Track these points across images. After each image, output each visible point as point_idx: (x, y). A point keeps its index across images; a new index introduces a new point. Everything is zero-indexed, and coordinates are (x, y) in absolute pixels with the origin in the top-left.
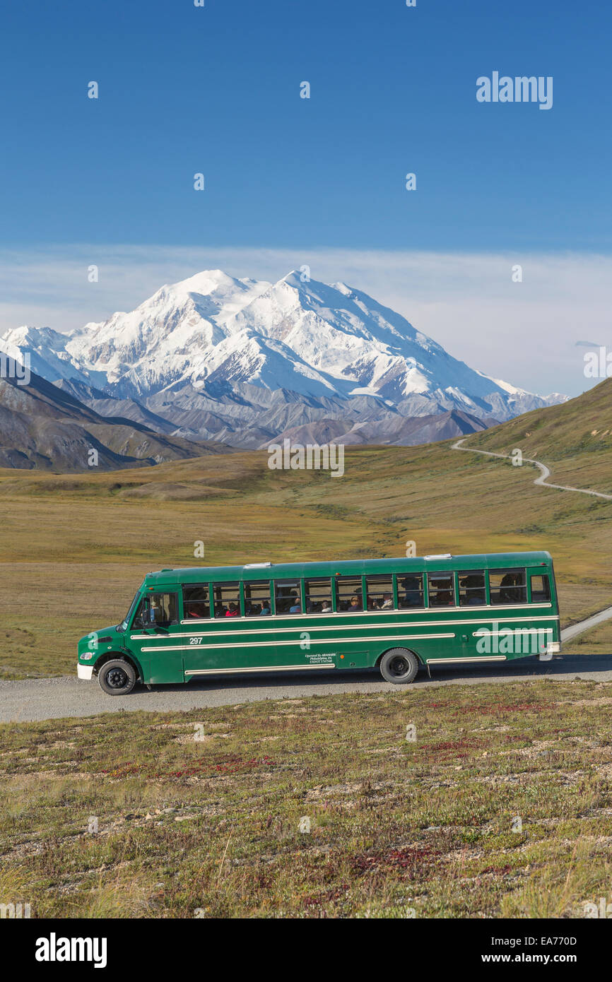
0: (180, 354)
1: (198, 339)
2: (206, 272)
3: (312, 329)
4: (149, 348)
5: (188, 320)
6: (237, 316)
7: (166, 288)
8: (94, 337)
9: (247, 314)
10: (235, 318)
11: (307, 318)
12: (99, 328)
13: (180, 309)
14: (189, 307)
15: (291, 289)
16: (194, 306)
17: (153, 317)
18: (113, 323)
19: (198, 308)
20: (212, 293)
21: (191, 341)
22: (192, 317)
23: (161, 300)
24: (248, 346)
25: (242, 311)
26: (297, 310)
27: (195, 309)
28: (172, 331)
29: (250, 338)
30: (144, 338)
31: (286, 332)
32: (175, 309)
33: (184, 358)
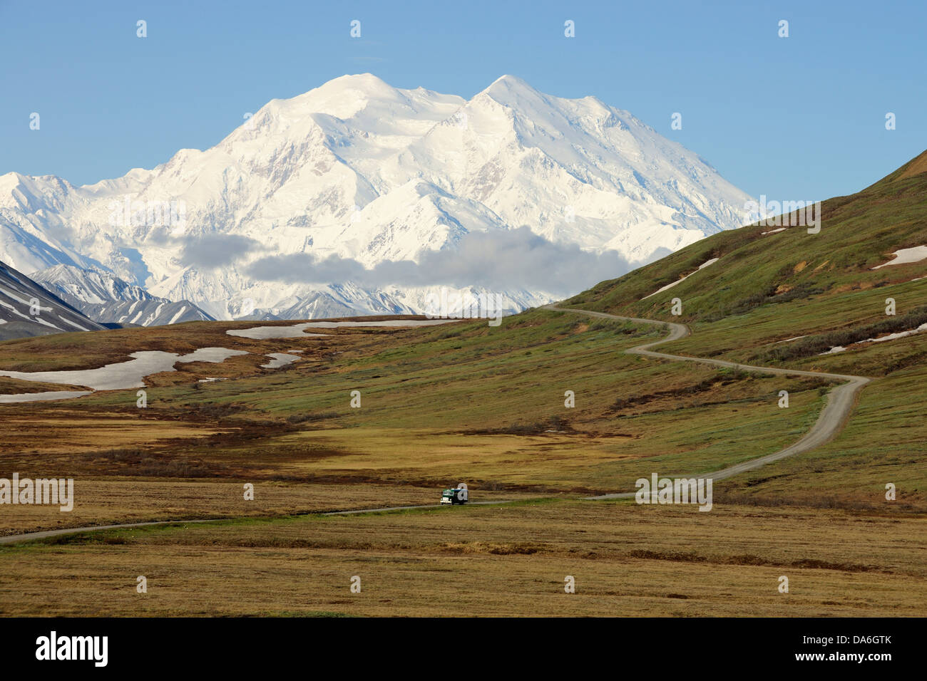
0: (296, 225)
1: (330, 200)
2: (346, 77)
3: (537, 180)
4: (240, 214)
5: (313, 163)
6: (400, 157)
7: (273, 106)
8: (140, 194)
9: (420, 152)
10: (397, 161)
11: (528, 163)
12: (151, 178)
13: (298, 144)
14: (315, 141)
15: (499, 108)
16: (324, 138)
17: (248, 159)
18: (176, 168)
19: (331, 143)
20: (356, 115)
21: (317, 202)
22: (318, 159)
23: (264, 129)
24: (419, 210)
25: (411, 148)
26: (510, 146)
27: (325, 143)
28: (282, 183)
29: (422, 196)
30: (233, 197)
31: (492, 186)
32: (289, 145)
33: (303, 232)
